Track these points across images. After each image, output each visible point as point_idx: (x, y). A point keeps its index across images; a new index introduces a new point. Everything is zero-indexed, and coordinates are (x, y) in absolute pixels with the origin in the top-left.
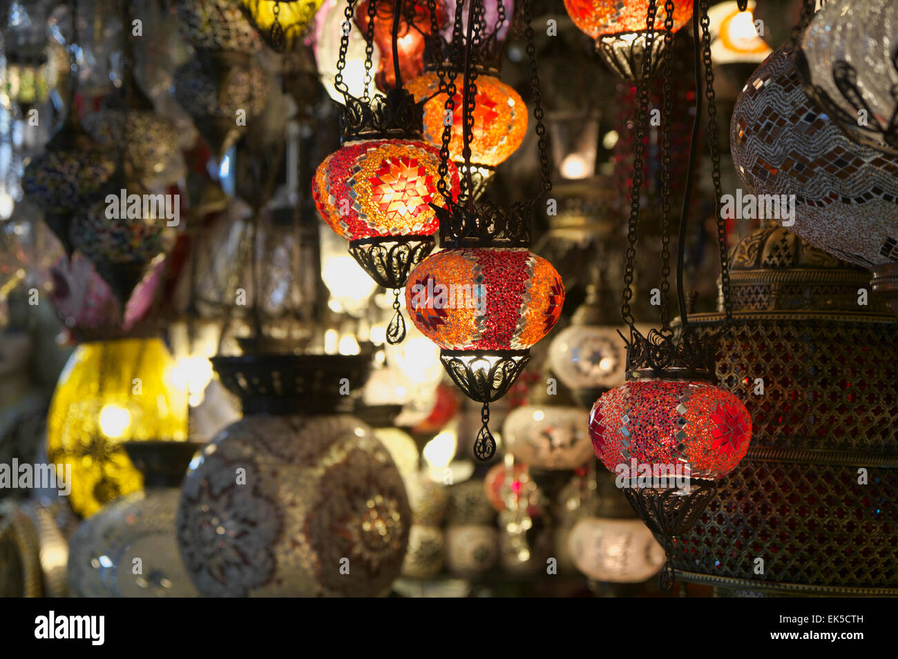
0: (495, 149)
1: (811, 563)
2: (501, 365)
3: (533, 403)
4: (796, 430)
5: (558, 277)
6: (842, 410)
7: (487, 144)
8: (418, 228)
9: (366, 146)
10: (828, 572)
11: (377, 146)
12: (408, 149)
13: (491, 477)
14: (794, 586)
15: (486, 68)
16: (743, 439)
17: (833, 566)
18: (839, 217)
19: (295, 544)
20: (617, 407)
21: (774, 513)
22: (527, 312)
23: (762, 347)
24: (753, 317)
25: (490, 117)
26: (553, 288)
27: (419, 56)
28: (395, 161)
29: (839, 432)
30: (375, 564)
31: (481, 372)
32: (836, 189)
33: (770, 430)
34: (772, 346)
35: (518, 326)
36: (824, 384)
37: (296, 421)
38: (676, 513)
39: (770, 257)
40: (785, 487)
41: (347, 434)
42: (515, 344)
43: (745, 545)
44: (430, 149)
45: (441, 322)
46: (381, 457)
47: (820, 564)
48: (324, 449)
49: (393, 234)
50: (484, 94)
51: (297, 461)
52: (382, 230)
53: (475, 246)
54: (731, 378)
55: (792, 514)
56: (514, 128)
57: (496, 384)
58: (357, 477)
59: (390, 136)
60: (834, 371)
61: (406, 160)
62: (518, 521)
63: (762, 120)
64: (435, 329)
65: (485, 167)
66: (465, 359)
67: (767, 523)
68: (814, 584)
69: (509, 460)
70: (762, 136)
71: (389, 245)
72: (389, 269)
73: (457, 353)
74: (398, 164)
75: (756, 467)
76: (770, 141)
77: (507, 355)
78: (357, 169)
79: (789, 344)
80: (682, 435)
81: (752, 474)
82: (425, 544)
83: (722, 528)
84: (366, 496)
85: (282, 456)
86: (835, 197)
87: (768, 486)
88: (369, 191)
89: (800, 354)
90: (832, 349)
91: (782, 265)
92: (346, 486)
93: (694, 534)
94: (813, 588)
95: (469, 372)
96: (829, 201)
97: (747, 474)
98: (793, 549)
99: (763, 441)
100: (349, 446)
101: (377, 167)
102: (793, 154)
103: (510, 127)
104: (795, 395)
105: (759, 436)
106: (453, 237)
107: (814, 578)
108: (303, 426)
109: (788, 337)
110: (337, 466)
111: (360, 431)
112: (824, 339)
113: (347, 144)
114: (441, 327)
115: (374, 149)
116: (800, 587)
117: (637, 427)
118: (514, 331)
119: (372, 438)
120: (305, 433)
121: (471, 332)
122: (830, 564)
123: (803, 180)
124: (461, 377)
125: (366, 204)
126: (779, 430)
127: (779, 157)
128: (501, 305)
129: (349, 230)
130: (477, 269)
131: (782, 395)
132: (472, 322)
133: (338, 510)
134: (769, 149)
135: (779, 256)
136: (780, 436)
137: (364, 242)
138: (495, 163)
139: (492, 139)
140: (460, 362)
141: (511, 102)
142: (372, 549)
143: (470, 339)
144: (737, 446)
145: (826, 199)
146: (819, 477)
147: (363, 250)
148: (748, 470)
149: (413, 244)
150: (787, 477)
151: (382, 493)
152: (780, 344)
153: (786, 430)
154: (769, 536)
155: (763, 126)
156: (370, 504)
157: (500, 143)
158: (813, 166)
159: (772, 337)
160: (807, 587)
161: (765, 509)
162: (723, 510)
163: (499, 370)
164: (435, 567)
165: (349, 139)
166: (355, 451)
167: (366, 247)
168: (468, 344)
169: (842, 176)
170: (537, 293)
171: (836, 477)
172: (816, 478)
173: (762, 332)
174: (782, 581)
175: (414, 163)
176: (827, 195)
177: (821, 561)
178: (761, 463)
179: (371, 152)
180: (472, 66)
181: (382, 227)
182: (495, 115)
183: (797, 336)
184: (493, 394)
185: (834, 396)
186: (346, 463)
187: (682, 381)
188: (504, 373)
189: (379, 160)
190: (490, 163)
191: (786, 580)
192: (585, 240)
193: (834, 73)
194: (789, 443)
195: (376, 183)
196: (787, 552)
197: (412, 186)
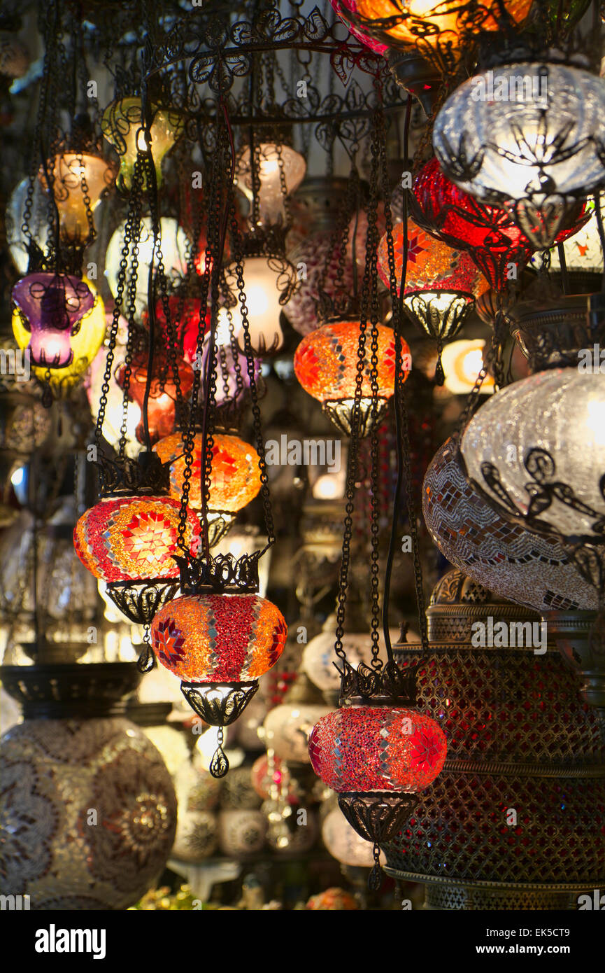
0: (235, 499)
1: (502, 863)
2: (233, 695)
3: (290, 702)
4: (489, 746)
5: (282, 618)
6: (527, 728)
7: (228, 494)
8: (165, 572)
9: (119, 503)
10: (516, 870)
11: (129, 502)
12: (156, 505)
13: (257, 767)
14: (489, 883)
15: (227, 429)
16: (438, 758)
17: (520, 865)
18: (507, 573)
19: (70, 839)
20: (331, 731)
21: (470, 819)
22: (253, 649)
23: (460, 673)
24: (452, 647)
25: (231, 471)
26: (276, 628)
27: (173, 413)
28: (144, 516)
29: (525, 747)
30: (143, 855)
31: (215, 701)
32: (503, 550)
33: (467, 746)
34: (467, 673)
35: (246, 662)
36: (511, 706)
37: (72, 724)
38: (382, 822)
39: (468, 594)
40: (480, 796)
41: (118, 735)
42: (244, 677)
43: (447, 847)
44: (174, 504)
45: (180, 659)
46: (150, 756)
47: (510, 863)
48: (98, 749)
49: (143, 578)
50: (225, 452)
51: (72, 761)
52: (133, 575)
53: (210, 592)
54: (433, 700)
55: (485, 820)
56: (251, 480)
57: (229, 711)
58: (127, 776)
59: (140, 494)
60: (519, 694)
61: (153, 515)
62: (278, 809)
63: (444, 491)
64: (175, 665)
65: (227, 513)
66: (202, 690)
67: (464, 828)
68: (505, 881)
69: (270, 753)
70: (443, 505)
71: (139, 588)
72: (139, 607)
73: (194, 684)
74: (146, 519)
75: (456, 778)
76: (450, 509)
77: (237, 686)
78: (111, 523)
79: (482, 671)
80: (385, 755)
81: (452, 784)
82: (200, 828)
83: (427, 832)
84: (135, 793)
85: (59, 758)
86: (503, 557)
87: (466, 795)
88: (122, 541)
89: (491, 680)
90: (518, 675)
91: (478, 600)
92: (117, 785)
93: (404, 837)
94: (504, 884)
95: (205, 701)
96: (499, 561)
97: (448, 784)
98: (487, 851)
99: (462, 755)
100: (121, 746)
101: (128, 521)
102: (468, 521)
103: (247, 480)
104: (486, 715)
105: (458, 751)
106: (190, 585)
107: (505, 876)
108: (78, 728)
109: (482, 665)
110: (109, 766)
111: (131, 732)
112: (510, 666)
113: (104, 500)
114: (180, 663)
115: (126, 505)
116: (494, 884)
117: (347, 748)
118: (242, 666)
119: (142, 738)
120: (79, 735)
121: (206, 668)
122: (518, 863)
123: (477, 543)
124: (199, 706)
125: (119, 553)
126: (475, 745)
127: (458, 523)
128: (230, 645)
129: (105, 575)
130: (210, 613)
131: (476, 716)
132: (206, 659)
133: (109, 807)
134: (450, 516)
135: (475, 593)
136: (476, 751)
137: (118, 584)
138: (236, 509)
139: (232, 490)
140: (198, 693)
141: (248, 457)
142: (140, 842)
143: (205, 673)
144: (432, 763)
145: (495, 559)
146: (509, 787)
147: (116, 592)
148: (449, 780)
149: (160, 586)
150: (481, 787)
151: (150, 790)
152: (474, 671)
153: (481, 746)
154: (467, 839)
155: (444, 496)
156: (140, 799)
157: (239, 493)
158: (483, 531)
159: (468, 664)
160: (499, 884)
161: (462, 816)
162: (427, 817)
163: (231, 699)
164: (209, 850)
165: (106, 496)
166: (128, 750)
167: (120, 589)
168: (203, 677)
169: (507, 541)
170: (262, 633)
171: (523, 787)
172: (506, 787)
173: (460, 660)
174: (478, 879)
175: (161, 517)
176: (496, 556)
177: (511, 861)
178: (460, 774)
179: (123, 509)
180: (208, 436)
181: (134, 572)
182: (235, 470)
183: (489, 664)
184: (226, 719)
185: (519, 717)
186: (117, 762)
187: (386, 708)
188: (235, 702)
189: (130, 515)
190: (231, 510)
191: (482, 878)
192: (333, 556)
193: (482, 471)
194: (483, 757)
195: (127, 535)
196: (482, 854)
197: (158, 537)
